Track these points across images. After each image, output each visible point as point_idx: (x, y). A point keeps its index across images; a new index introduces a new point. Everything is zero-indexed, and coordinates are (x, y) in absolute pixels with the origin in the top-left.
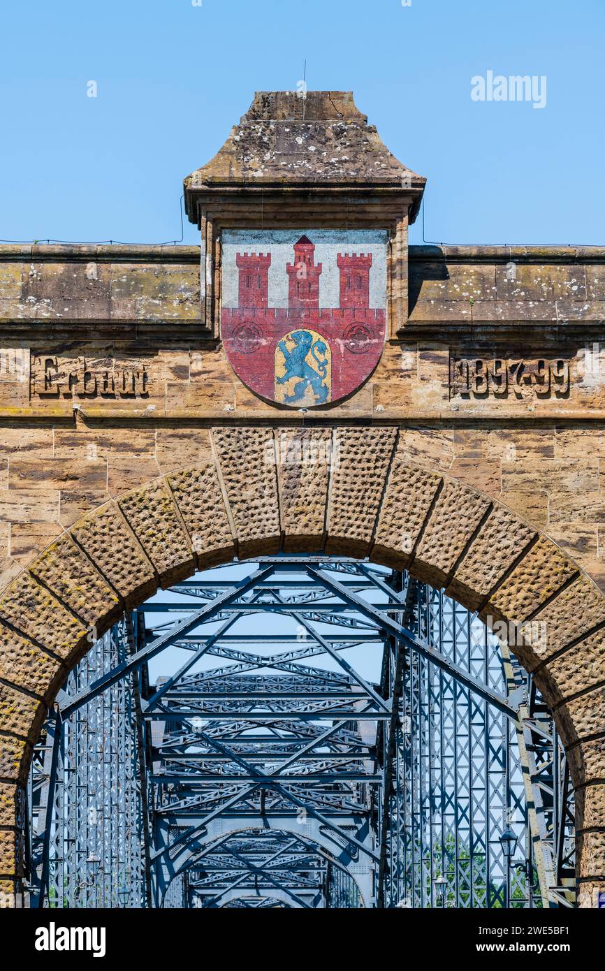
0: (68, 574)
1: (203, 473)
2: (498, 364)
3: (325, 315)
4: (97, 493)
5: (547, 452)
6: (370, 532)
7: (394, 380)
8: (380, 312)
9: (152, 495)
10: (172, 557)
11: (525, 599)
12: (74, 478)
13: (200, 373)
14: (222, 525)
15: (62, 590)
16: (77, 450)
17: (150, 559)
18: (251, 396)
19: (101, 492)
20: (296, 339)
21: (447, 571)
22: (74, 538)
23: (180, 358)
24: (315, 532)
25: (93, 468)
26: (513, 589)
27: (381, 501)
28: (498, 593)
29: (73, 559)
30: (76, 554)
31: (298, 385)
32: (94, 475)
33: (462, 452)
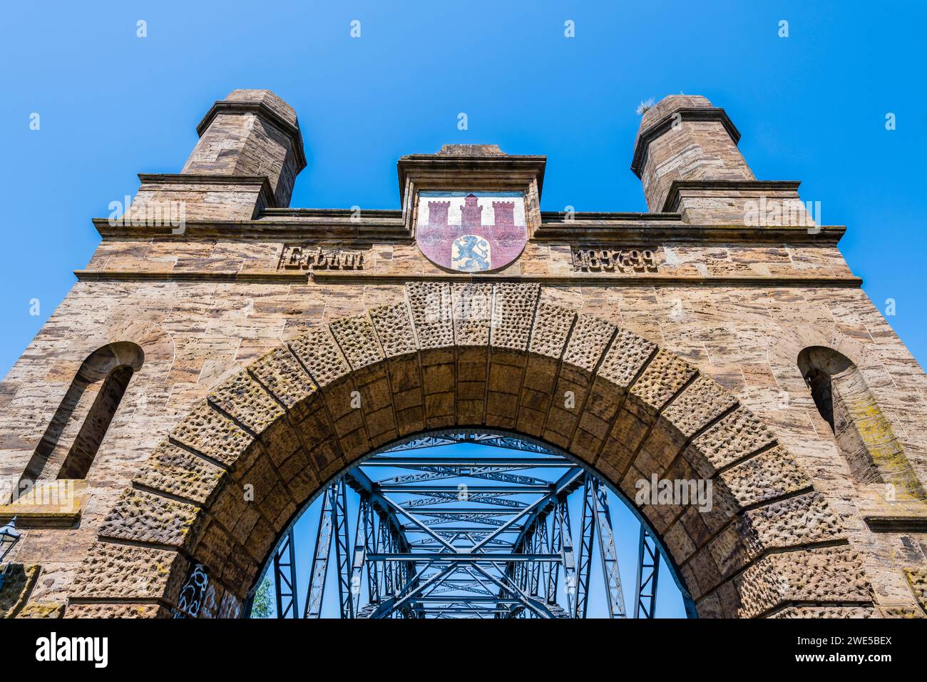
0: (278, 371)
1: (396, 307)
2: (605, 254)
3: (486, 228)
4: (313, 320)
5: (652, 300)
6: (525, 344)
7: (534, 260)
8: (522, 228)
9: (356, 320)
10: (366, 359)
11: (660, 390)
12: (300, 312)
13: (399, 256)
14: (408, 339)
15: (270, 381)
16: (304, 296)
17: (348, 361)
18: (435, 268)
19: (318, 320)
20: (467, 240)
21: (590, 370)
22: (289, 346)
23: (388, 249)
24: (482, 344)
25: (314, 306)
26: (648, 383)
27: (532, 325)
28: (636, 385)
29: (284, 361)
30: (288, 357)
31: (467, 262)
32: (315, 310)
33: (589, 299)
